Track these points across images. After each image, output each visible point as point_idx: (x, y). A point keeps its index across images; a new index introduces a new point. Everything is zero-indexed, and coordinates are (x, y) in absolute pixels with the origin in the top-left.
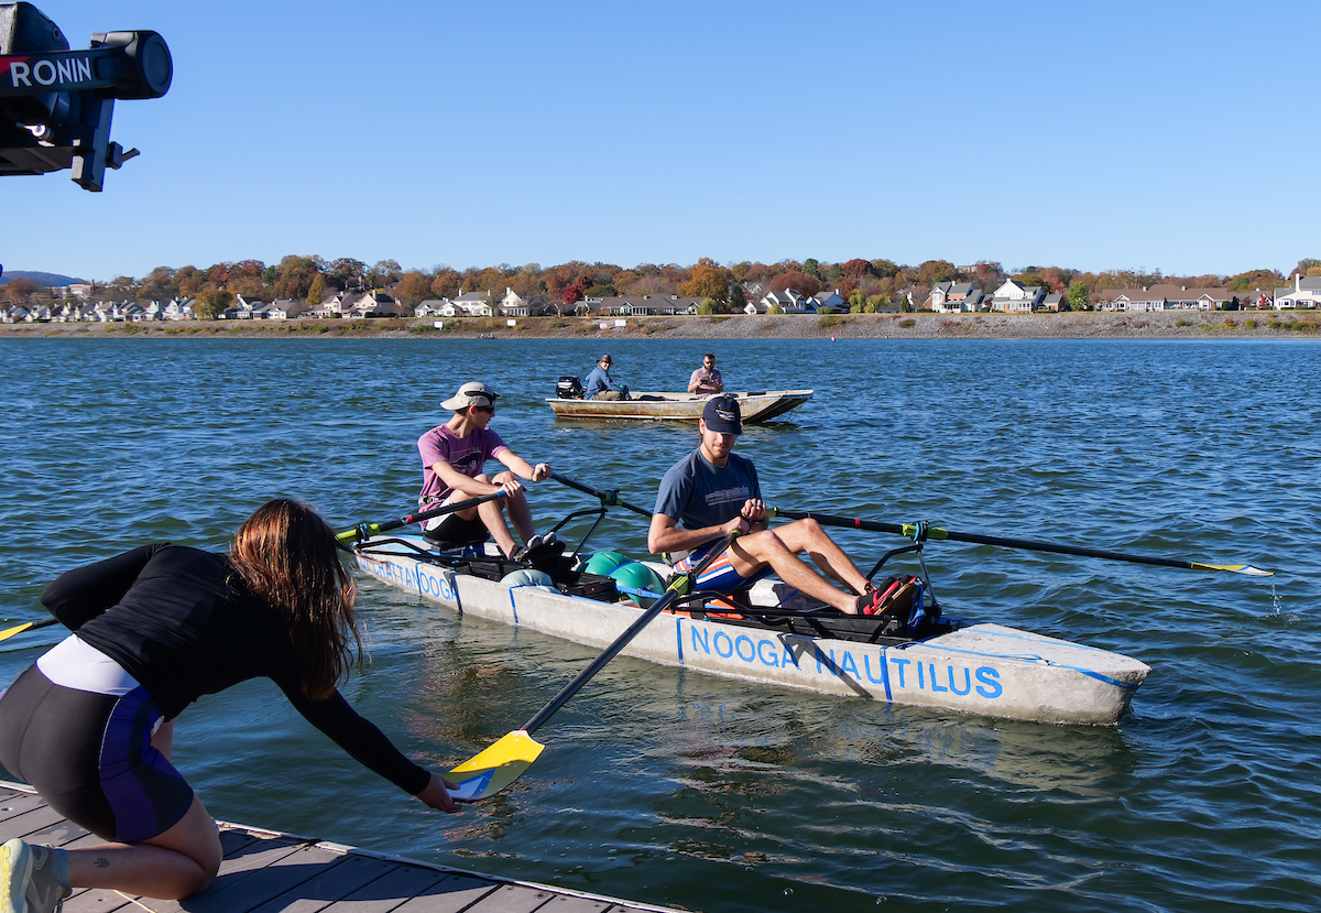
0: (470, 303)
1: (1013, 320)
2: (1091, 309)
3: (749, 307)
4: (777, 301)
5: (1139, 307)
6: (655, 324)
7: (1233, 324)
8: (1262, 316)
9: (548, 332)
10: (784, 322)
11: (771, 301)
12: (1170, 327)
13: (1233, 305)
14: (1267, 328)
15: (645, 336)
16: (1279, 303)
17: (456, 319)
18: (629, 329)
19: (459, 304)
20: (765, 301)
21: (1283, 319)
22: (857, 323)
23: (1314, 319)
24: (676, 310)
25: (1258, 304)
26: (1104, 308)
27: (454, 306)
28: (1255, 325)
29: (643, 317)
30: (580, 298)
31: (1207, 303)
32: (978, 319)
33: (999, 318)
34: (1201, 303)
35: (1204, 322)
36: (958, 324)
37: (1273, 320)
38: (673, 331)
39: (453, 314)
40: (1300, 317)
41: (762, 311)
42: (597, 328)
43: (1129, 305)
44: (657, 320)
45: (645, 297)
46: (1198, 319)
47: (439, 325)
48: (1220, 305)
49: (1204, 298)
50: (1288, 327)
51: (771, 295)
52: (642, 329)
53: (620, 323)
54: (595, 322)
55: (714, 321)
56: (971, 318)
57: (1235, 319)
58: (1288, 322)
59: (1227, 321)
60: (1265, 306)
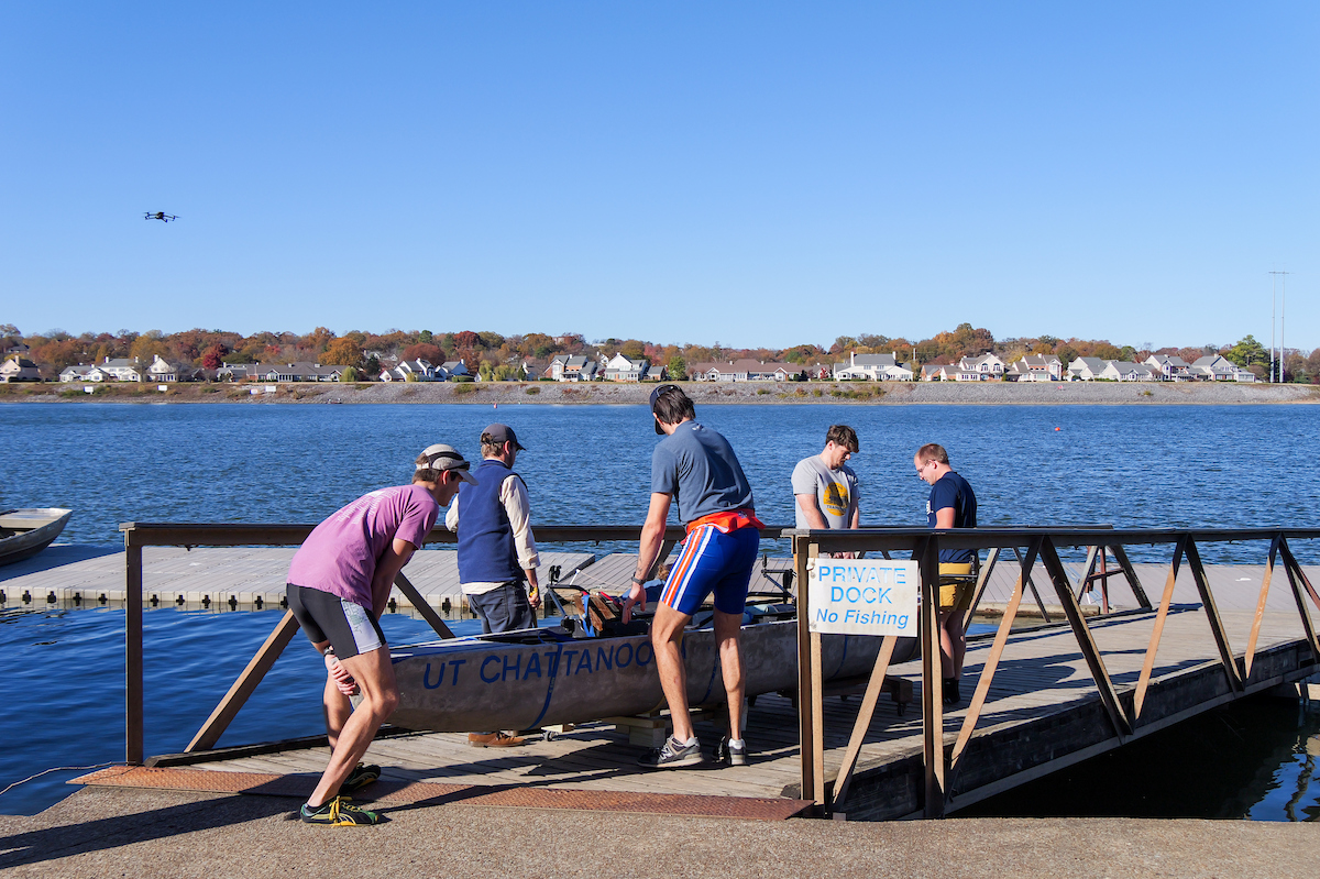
0: (117, 369)
1: (624, 388)
2: (687, 379)
3: (385, 375)
4: (410, 369)
5: (727, 378)
6: (303, 390)
7: (803, 393)
8: (826, 386)
9: (201, 397)
10: (423, 389)
11: (404, 369)
12: (753, 394)
13: (803, 377)
14: (830, 396)
15: (294, 401)
16: (838, 376)
17: (104, 384)
18: (279, 394)
19: (106, 370)
20: (399, 369)
21: (842, 389)
22: (489, 390)
23: (866, 389)
24: (320, 377)
25: (819, 376)
26: (699, 379)
27: (102, 372)
28: (821, 394)
29: (290, 384)
30: (220, 364)
31: (782, 375)
32: (595, 389)
33: (612, 386)
34: (777, 375)
35: (780, 391)
36: (577, 392)
37: (835, 390)
38: (321, 397)
39: (101, 379)
40: (855, 387)
41: (396, 379)
42: (248, 393)
43: (719, 376)
44: (304, 387)
45: (290, 365)
46: (774, 388)
47: (89, 389)
48: (792, 377)
49: (780, 371)
50: (846, 395)
51: (404, 364)
52: (292, 395)
53: (270, 388)
54: (244, 388)
55: (359, 388)
56: (588, 386)
57: (805, 388)
58: (847, 391)
59: (798, 391)
60: (827, 378)
